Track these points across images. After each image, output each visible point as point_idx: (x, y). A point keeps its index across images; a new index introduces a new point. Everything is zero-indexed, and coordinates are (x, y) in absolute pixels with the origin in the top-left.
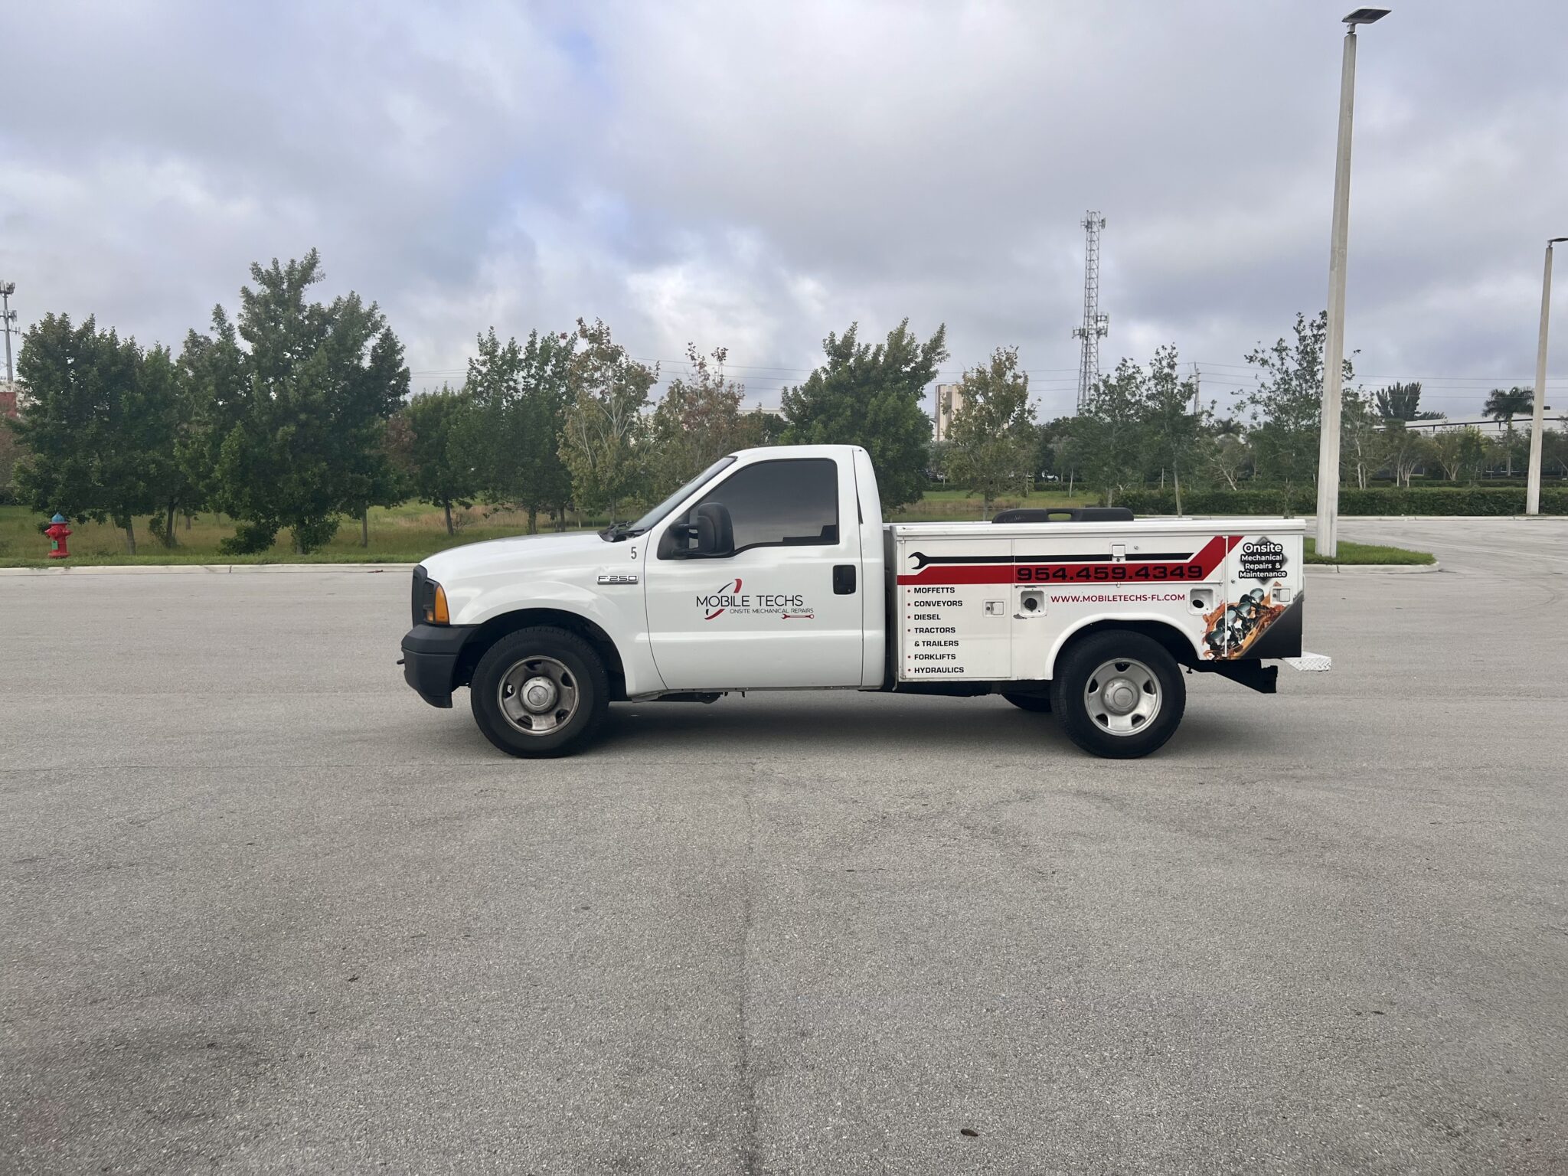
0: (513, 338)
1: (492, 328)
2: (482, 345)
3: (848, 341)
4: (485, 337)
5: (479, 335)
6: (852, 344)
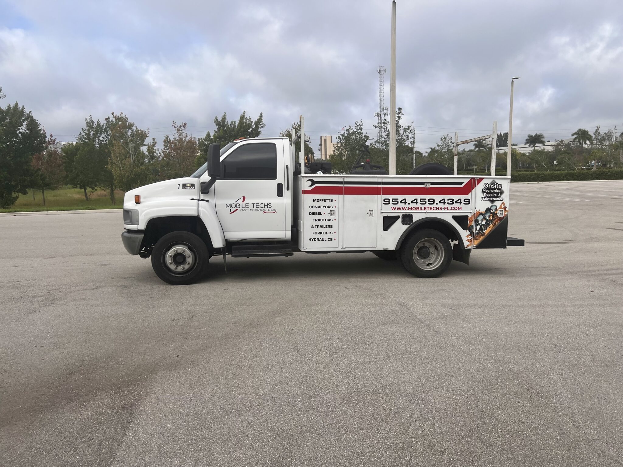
0: (99, 120)
1: (91, 116)
2: (88, 123)
3: (224, 119)
4: (88, 120)
5: (86, 119)
6: (225, 121)
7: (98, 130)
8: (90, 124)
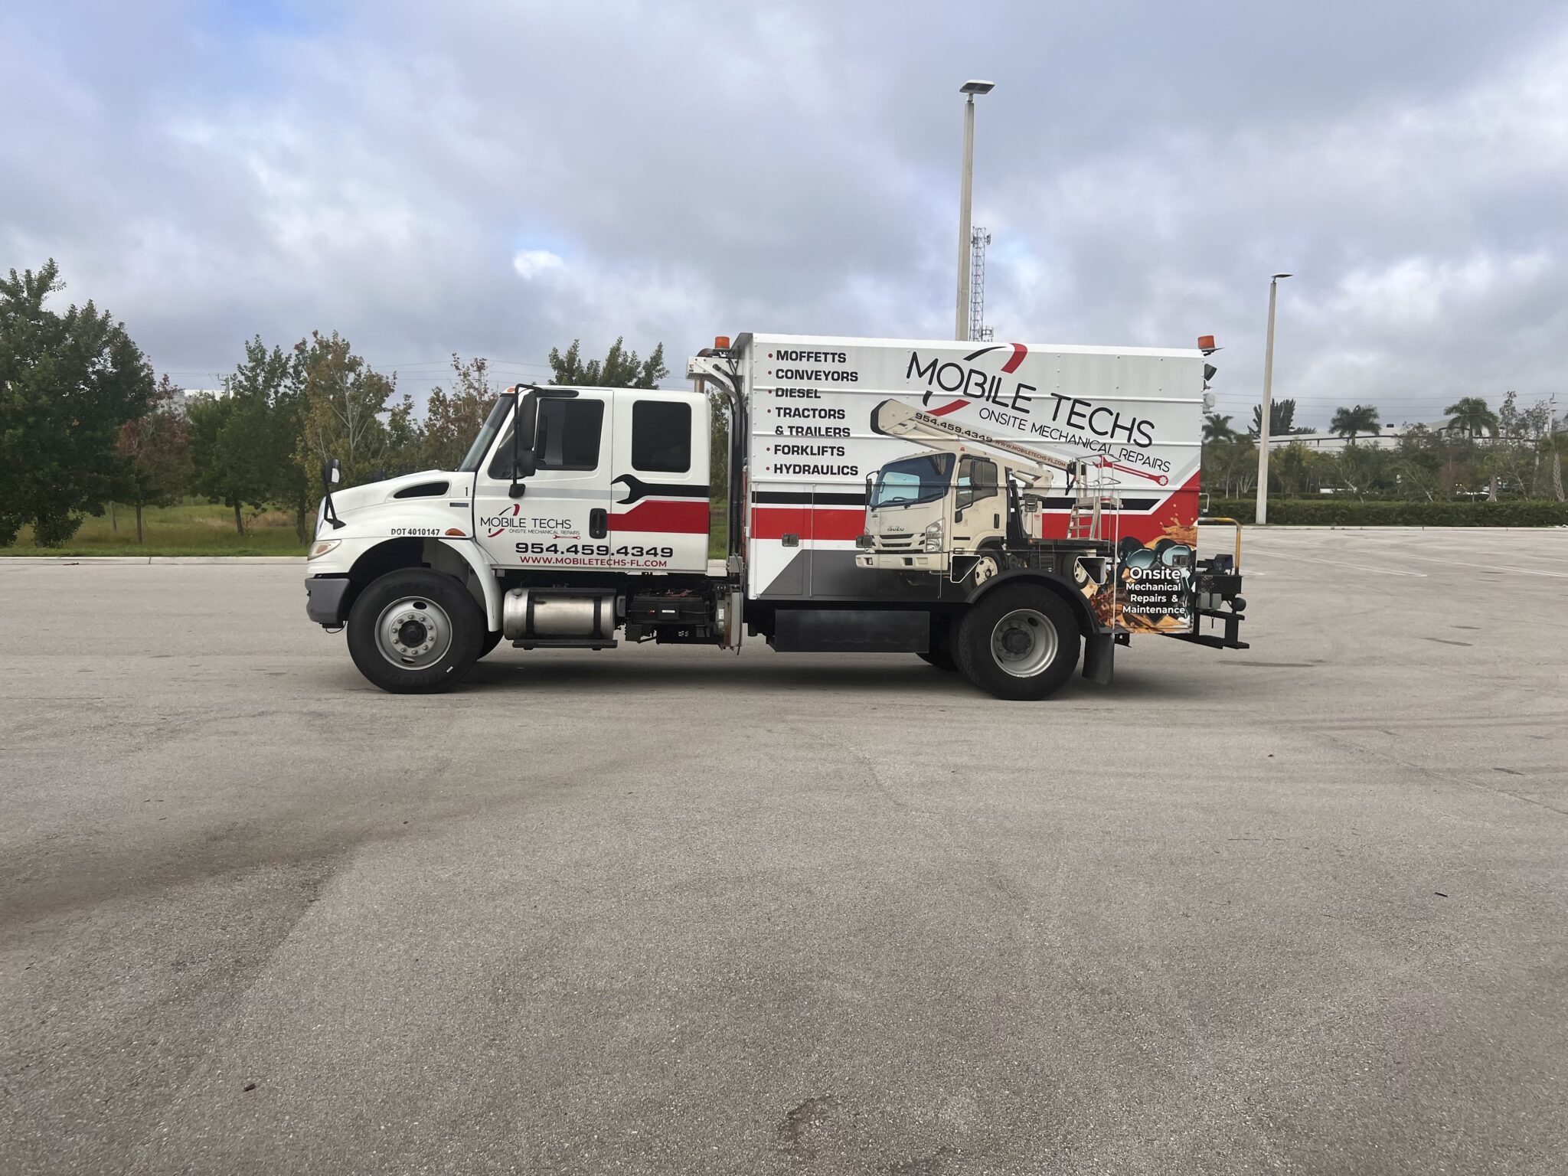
0: (278, 346)
1: (258, 336)
2: (251, 351)
3: (572, 356)
4: (252, 345)
5: (247, 343)
6: (574, 360)
7: (277, 368)
8: (256, 354)
